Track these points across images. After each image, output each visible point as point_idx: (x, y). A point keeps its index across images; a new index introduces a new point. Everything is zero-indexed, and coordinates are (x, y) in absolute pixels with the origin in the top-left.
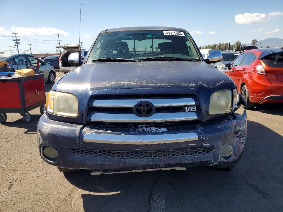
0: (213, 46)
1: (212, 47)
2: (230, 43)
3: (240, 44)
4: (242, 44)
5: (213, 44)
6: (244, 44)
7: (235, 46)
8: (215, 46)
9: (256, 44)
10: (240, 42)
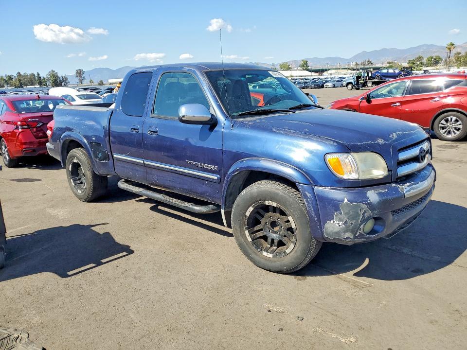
0: (5, 78)
1: (4, 80)
2: (38, 74)
3: (57, 76)
4: (59, 75)
5: (4, 75)
6: (65, 77)
7: (48, 79)
8: (10, 78)
9: (83, 76)
10: (56, 73)
